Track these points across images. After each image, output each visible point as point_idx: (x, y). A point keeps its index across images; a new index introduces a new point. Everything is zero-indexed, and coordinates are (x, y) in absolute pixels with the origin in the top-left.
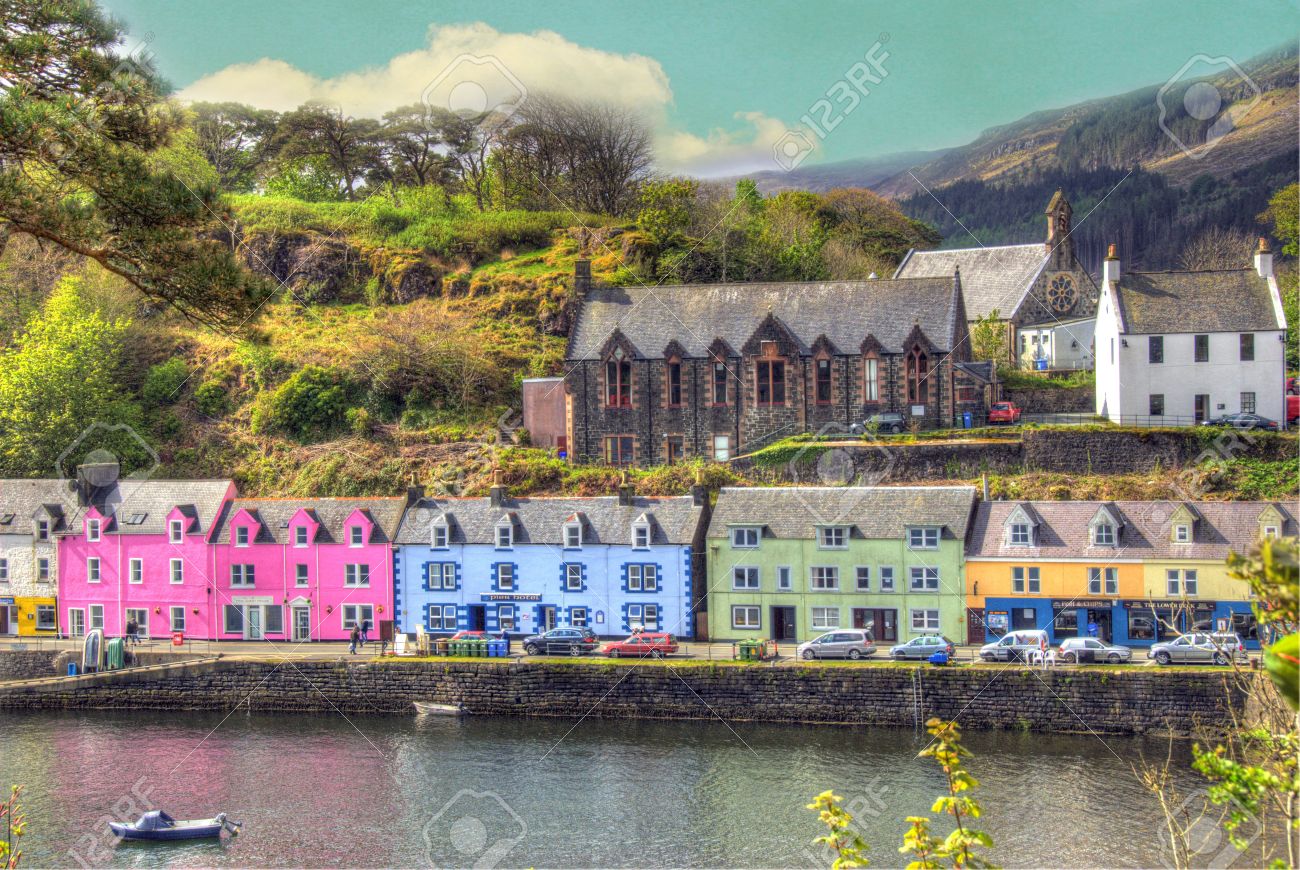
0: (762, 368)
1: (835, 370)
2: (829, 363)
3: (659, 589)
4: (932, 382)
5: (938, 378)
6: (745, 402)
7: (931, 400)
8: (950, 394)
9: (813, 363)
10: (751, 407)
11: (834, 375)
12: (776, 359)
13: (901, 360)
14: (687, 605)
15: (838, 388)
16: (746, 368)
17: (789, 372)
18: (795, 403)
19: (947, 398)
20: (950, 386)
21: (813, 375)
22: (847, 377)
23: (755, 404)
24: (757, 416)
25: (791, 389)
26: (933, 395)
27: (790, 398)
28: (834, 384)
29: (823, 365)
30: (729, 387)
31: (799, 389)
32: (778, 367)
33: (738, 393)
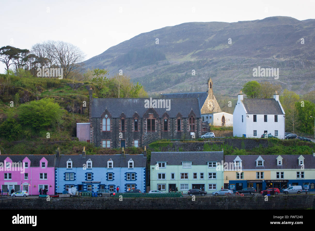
0: (149, 121)
1: (169, 122)
2: (167, 120)
3: (136, 180)
4: (196, 126)
5: (198, 125)
6: (144, 130)
7: (196, 131)
8: (201, 129)
9: (163, 120)
10: (145, 132)
11: (169, 123)
12: (153, 118)
13: (188, 120)
14: (144, 184)
15: (170, 127)
16: (144, 121)
17: (156, 122)
18: (158, 131)
19: (200, 130)
20: (201, 127)
21: (163, 123)
22: (173, 124)
23: (147, 131)
24: (147, 135)
25: (157, 127)
26: (196, 129)
27: (156, 129)
28: (169, 126)
29: (166, 120)
30: (139, 126)
31: (159, 127)
32: (153, 121)
33: (141, 128)
